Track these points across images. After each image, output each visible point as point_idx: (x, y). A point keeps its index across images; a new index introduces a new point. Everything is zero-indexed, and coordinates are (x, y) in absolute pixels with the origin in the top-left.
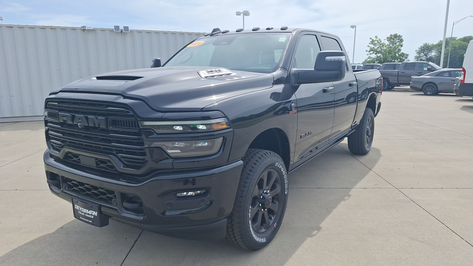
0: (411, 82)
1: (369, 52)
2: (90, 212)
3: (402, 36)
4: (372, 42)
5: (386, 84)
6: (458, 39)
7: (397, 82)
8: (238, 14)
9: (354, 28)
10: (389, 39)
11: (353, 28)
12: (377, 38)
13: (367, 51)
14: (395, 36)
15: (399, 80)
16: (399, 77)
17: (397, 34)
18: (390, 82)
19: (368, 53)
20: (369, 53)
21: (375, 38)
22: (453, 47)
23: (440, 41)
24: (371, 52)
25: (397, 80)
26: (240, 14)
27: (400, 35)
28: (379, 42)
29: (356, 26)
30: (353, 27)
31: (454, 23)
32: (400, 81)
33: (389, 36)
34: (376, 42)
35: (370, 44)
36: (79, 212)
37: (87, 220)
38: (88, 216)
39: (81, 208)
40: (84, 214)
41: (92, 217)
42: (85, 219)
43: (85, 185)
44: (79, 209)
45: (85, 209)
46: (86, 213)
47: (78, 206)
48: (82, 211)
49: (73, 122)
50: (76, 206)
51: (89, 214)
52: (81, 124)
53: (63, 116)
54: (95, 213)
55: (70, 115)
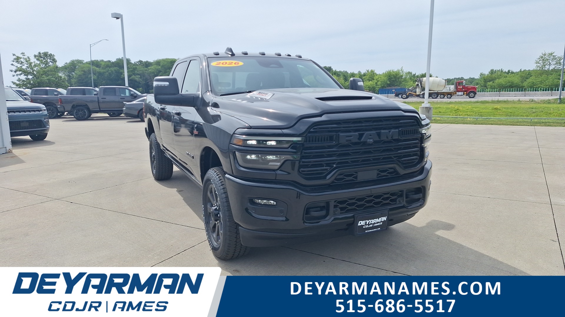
0: (124, 109)
1: (15, 72)
2: (380, 220)
3: (54, 55)
4: (17, 59)
5: (85, 112)
6: (85, 61)
7: (99, 109)
10: (39, 56)
12: (24, 55)
13: (11, 71)
14: (46, 54)
15: (100, 107)
16: (99, 104)
17: (48, 52)
18: (91, 109)
19: (13, 73)
20: (16, 74)
21: (22, 55)
22: (82, 71)
23: (65, 63)
24: (18, 73)
25: (98, 107)
27: (51, 54)
28: (28, 60)
31: (90, 45)
32: (102, 108)
33: (37, 54)
34: (22, 60)
35: (13, 61)
36: (365, 227)
37: (375, 230)
38: (377, 224)
39: (369, 220)
40: (372, 225)
41: (381, 223)
42: (373, 230)
43: (366, 199)
44: (365, 224)
45: (374, 220)
46: (375, 223)
47: (363, 221)
48: (370, 223)
49: (359, 140)
50: (360, 223)
51: (378, 222)
52: (372, 140)
53: (347, 137)
54: (384, 219)
55: (357, 133)
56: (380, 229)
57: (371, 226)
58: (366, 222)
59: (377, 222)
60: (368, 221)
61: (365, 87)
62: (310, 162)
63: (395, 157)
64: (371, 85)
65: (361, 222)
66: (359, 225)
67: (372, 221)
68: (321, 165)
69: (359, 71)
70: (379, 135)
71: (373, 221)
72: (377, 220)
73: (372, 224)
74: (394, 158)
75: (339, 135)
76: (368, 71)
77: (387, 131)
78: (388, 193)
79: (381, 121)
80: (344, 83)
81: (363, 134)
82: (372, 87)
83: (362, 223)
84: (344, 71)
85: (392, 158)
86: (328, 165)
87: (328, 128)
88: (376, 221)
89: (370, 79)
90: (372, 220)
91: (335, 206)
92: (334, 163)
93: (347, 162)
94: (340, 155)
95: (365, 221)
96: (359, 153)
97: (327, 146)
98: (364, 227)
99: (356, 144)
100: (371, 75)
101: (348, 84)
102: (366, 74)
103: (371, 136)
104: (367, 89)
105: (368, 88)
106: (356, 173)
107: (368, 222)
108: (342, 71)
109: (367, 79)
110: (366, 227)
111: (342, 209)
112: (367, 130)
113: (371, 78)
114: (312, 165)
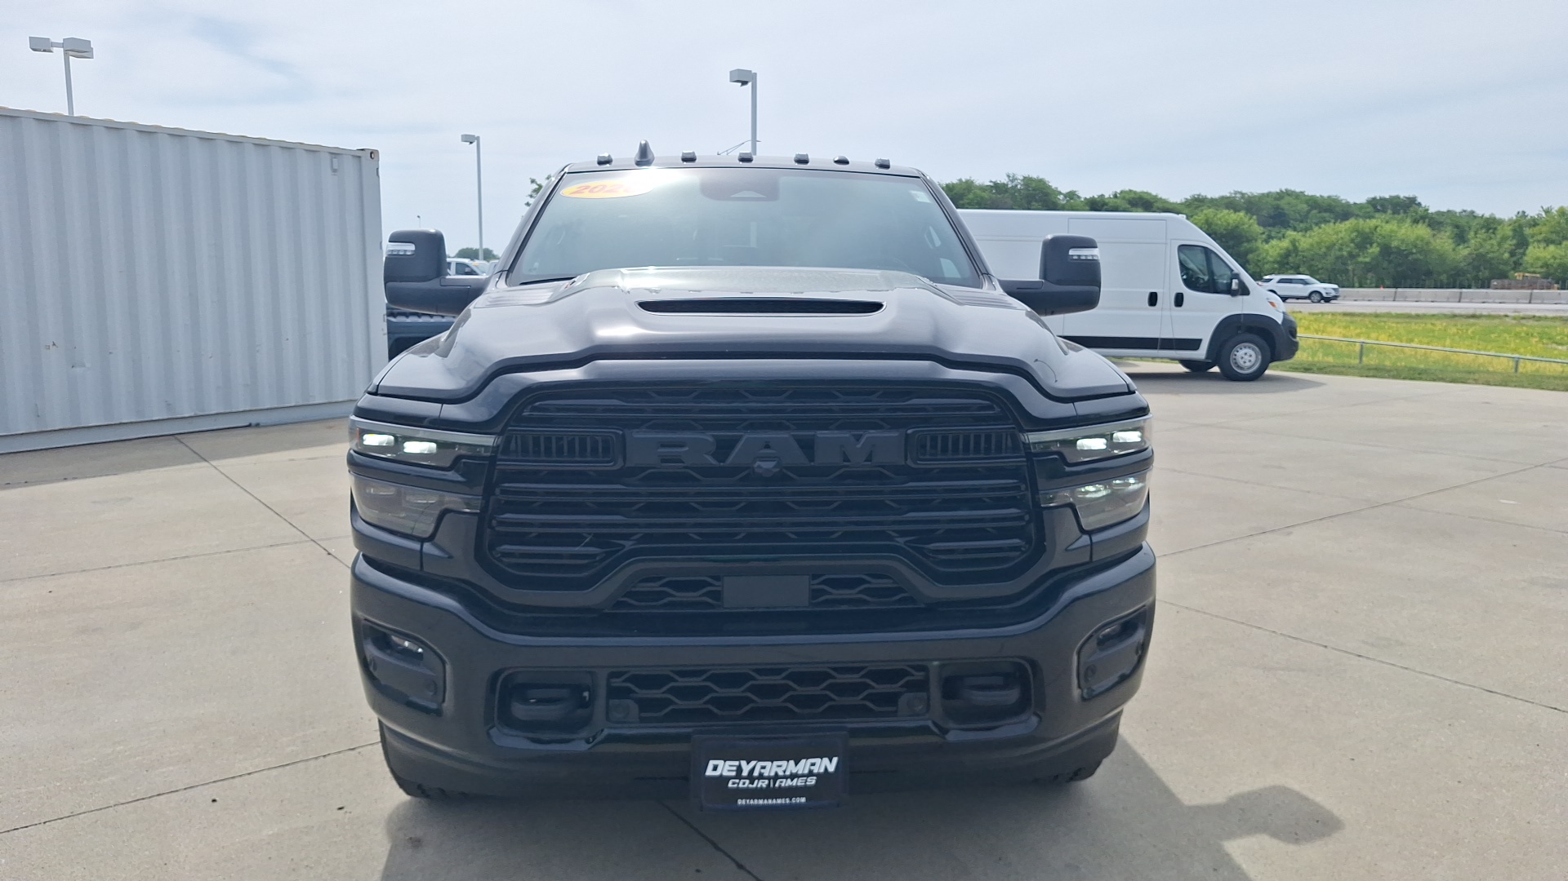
2: (804, 766)
8: (40, 45)
9: (475, 144)
11: (471, 143)
26: (51, 49)
29: (478, 138)
30: (470, 139)
36: (734, 783)
37: (779, 801)
38: (789, 782)
39: (753, 763)
40: (767, 782)
41: (812, 781)
42: (770, 801)
43: (754, 679)
44: (734, 774)
45: (776, 763)
46: (776, 777)
47: (728, 763)
48: (756, 774)
49: (720, 461)
50: (715, 768)
51: (793, 776)
52: (773, 464)
53: (663, 446)
54: (829, 765)
55: (708, 436)
56: (803, 800)
57: (763, 784)
58: (739, 769)
59: (788, 773)
60: (748, 763)
61: (1532, 264)
62: (531, 525)
63: (903, 534)
64: (1555, 258)
65: (720, 763)
66: (709, 772)
67: (763, 768)
68: (576, 540)
69: (1521, 210)
70: (807, 446)
71: (771, 768)
72: (790, 767)
73: (769, 778)
74: (898, 539)
75: (623, 436)
76: (1547, 212)
77: (846, 435)
78: (858, 670)
79: (830, 396)
80: (1454, 250)
81: (736, 440)
82: (1559, 265)
83: (720, 768)
84: (1465, 211)
85: (890, 538)
86: (598, 540)
87: (593, 409)
88: (784, 768)
89: (1554, 237)
90: (768, 764)
91: (614, 693)
92: (626, 537)
93: (685, 537)
94: (649, 509)
95: (737, 763)
96: (734, 509)
97: (594, 471)
98: (730, 785)
99: (708, 471)
100: (1559, 223)
101: (1466, 252)
102: (1538, 222)
103: (767, 447)
104: (1538, 270)
105: (1542, 267)
106: (717, 578)
107: (746, 768)
108: (1458, 210)
109: (1540, 237)
110: (741, 785)
111: (644, 704)
112: (753, 426)
113: (1557, 233)
114: (540, 535)
